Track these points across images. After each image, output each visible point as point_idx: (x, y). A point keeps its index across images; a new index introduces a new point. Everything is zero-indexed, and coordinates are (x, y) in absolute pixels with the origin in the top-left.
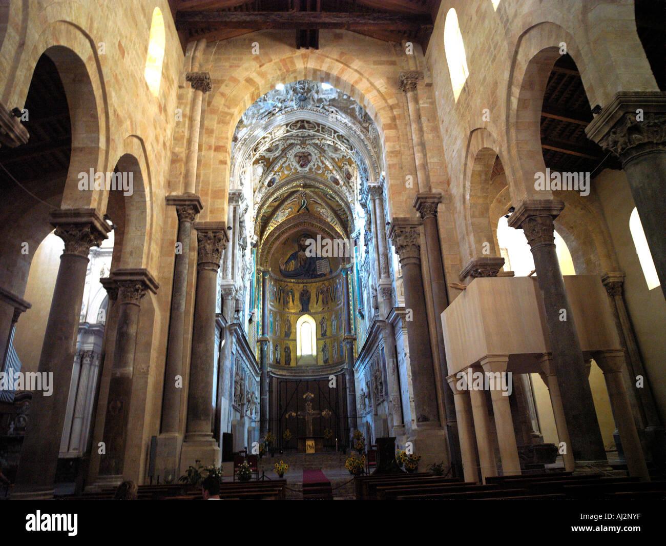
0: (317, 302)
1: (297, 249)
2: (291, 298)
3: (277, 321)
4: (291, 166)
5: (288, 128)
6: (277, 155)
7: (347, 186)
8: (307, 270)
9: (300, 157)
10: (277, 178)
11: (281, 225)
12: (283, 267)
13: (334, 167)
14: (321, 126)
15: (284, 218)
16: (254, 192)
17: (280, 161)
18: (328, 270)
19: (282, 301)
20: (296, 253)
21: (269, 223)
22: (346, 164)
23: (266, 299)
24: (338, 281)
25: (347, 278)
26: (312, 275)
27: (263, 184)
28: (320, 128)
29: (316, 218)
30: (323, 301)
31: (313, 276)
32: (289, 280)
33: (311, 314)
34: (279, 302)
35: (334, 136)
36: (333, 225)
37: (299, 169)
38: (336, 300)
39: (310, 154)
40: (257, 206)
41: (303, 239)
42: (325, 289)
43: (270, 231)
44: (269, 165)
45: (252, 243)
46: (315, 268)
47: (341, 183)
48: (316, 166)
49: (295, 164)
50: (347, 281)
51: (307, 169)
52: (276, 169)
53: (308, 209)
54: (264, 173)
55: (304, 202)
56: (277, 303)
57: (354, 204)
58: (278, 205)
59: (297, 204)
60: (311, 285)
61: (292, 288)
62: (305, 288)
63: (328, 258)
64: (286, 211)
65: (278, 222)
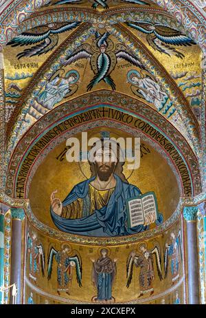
8: (109, 219)
12: (58, 210)
15: (60, 100)
18: (154, 217)
20: (87, 182)
21: (25, 103)
26: (119, 228)
29: (129, 102)
30: (142, 281)
31: (122, 231)
32: (69, 237)
36: (166, 116)
42: (147, 255)
43: (29, 125)
46: (126, 214)
58: (44, 64)
59: (89, 66)
60: (117, 249)
61: (77, 253)
62: (104, 254)
63: (153, 193)
64: (64, 81)
65: (46, 107)
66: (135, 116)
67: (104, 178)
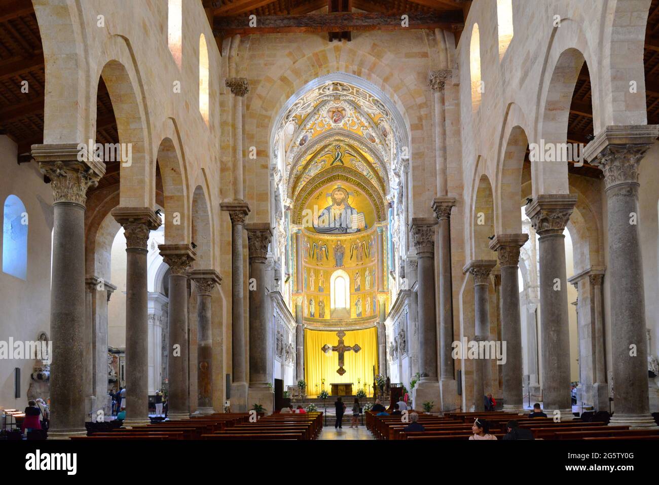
0: (351, 257)
1: (331, 203)
2: (324, 253)
3: (311, 277)
4: (324, 122)
5: (321, 91)
6: (309, 111)
7: (383, 144)
9: (334, 112)
10: (309, 135)
11: (314, 179)
13: (369, 123)
14: (355, 89)
15: (317, 172)
16: (286, 152)
17: (313, 118)
19: (315, 256)
21: (301, 178)
22: (382, 120)
23: (300, 257)
24: (372, 236)
25: (382, 235)
27: (294, 143)
28: (355, 91)
29: (350, 171)
30: (357, 257)
33: (344, 269)
34: (313, 257)
35: (369, 100)
36: (369, 179)
37: (333, 125)
38: (370, 255)
39: (344, 110)
40: (289, 167)
41: (337, 192)
42: (360, 244)
43: (302, 186)
44: (300, 122)
45: (285, 206)
47: (377, 140)
48: (350, 122)
49: (327, 119)
50: (382, 238)
51: (341, 125)
52: (308, 127)
53: (342, 162)
54: (295, 131)
55: (338, 154)
56: (311, 259)
57: (390, 164)
58: (310, 159)
59: (331, 157)
60: (345, 240)
61: (326, 243)
62: (339, 243)
63: (363, 213)
64: (319, 164)
65: (311, 176)
66: (354, 179)
67: (339, 204)
